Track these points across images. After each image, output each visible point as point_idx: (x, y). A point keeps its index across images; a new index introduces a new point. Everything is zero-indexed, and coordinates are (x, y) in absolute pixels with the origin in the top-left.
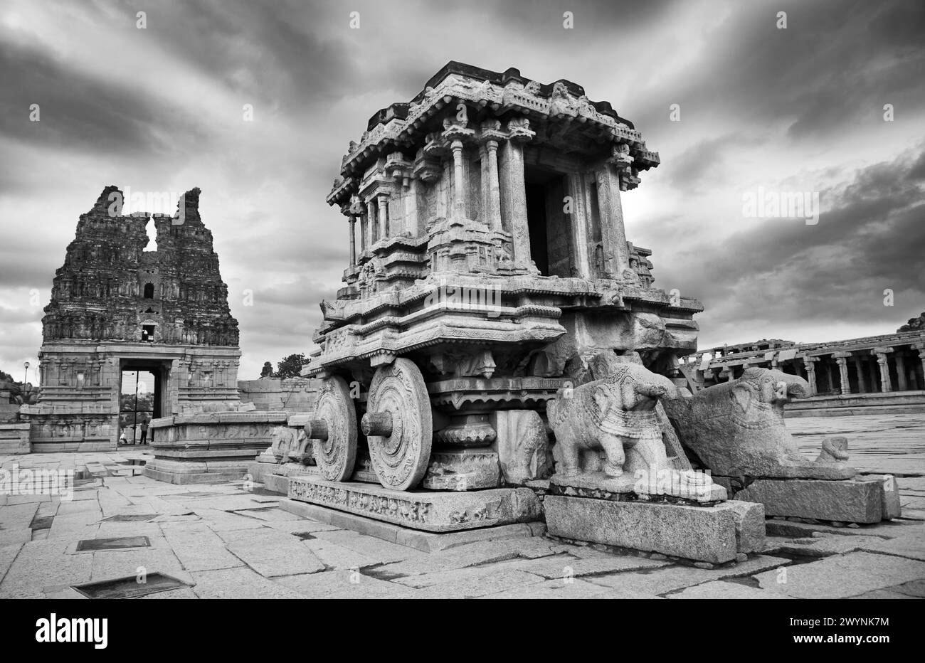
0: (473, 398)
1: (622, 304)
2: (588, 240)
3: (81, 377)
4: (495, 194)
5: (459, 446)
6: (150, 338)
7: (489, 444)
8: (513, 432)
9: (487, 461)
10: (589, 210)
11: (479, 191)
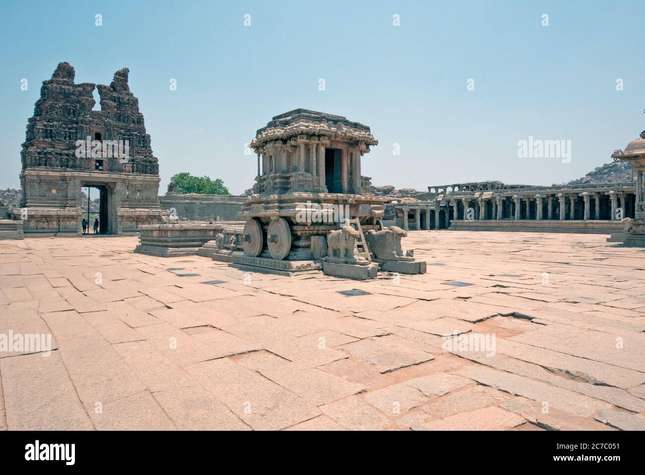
0: (304, 232)
1: (354, 203)
2: (348, 174)
3: (54, 191)
4: (315, 163)
5: (298, 247)
6: (101, 168)
7: (308, 247)
8: (316, 243)
9: (308, 251)
10: (349, 163)
11: (309, 160)
